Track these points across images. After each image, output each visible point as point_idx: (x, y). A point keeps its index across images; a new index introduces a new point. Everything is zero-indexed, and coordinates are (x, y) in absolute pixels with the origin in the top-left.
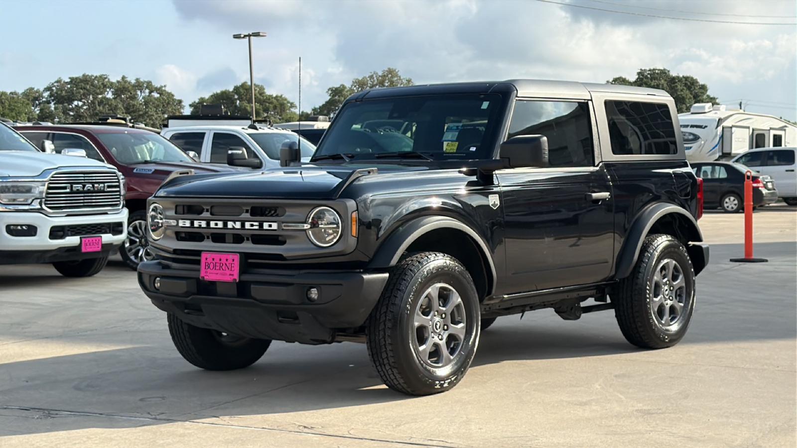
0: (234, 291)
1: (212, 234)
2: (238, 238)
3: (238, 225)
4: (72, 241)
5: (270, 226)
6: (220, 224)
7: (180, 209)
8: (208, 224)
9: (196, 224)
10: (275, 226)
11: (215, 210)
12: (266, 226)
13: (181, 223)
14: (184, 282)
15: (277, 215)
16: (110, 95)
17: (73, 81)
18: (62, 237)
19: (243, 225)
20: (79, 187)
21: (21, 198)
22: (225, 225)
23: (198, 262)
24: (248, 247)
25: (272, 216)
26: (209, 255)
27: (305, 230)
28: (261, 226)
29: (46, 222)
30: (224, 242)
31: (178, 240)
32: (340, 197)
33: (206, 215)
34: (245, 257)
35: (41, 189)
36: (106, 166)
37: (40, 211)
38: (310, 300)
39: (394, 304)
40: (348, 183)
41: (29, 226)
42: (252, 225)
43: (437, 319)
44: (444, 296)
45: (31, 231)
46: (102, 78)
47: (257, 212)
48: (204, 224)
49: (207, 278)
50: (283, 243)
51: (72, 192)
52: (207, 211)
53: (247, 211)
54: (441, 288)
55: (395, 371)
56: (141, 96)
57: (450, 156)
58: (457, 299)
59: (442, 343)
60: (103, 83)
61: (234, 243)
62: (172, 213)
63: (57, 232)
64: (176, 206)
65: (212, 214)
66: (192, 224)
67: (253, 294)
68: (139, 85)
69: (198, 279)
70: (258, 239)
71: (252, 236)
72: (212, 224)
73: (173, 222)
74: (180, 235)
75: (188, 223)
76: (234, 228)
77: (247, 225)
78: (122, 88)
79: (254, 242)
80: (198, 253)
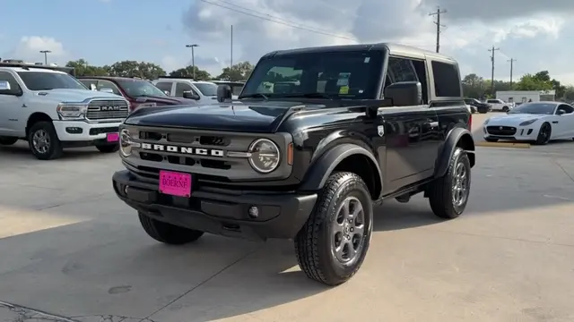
0: (187, 204)
1: (169, 157)
2: (190, 161)
3: (190, 151)
4: (103, 136)
5: (217, 153)
6: (175, 149)
7: (143, 135)
8: (165, 148)
9: (156, 147)
10: (221, 153)
11: (171, 137)
12: (213, 152)
13: (144, 146)
14: (146, 193)
15: (223, 145)
16: (137, 69)
17: (123, 63)
18: (97, 134)
19: (194, 151)
20: (105, 108)
21: (74, 113)
22: (179, 149)
23: (158, 177)
24: (198, 169)
25: (218, 144)
26: (166, 174)
27: (247, 158)
28: (209, 152)
29: (87, 126)
30: (178, 163)
31: (142, 158)
32: (278, 131)
33: (164, 140)
34: (196, 177)
35: (84, 109)
36: (122, 98)
37: (84, 120)
38: (253, 217)
39: (319, 218)
40: (284, 118)
41: (79, 128)
42: (202, 152)
43: (347, 224)
44: (352, 207)
45: (79, 130)
46: (134, 62)
47: (205, 140)
48: (162, 148)
49: (164, 192)
50: (228, 167)
51: (101, 110)
52: (165, 137)
53: (197, 140)
54: (351, 201)
55: (319, 271)
56: (150, 69)
57: (344, 96)
58: (360, 207)
59: (350, 242)
60: (135, 64)
61: (186, 164)
62: (136, 137)
63: (93, 131)
64: (140, 132)
65: (168, 140)
66: (153, 147)
67: (202, 208)
68: (149, 65)
69: (157, 191)
70: (207, 163)
71: (202, 160)
72: (169, 148)
73: (139, 145)
74: (143, 156)
75: (149, 146)
76: (186, 153)
77: (198, 151)
78: (142, 66)
79: (203, 165)
80: (157, 170)
